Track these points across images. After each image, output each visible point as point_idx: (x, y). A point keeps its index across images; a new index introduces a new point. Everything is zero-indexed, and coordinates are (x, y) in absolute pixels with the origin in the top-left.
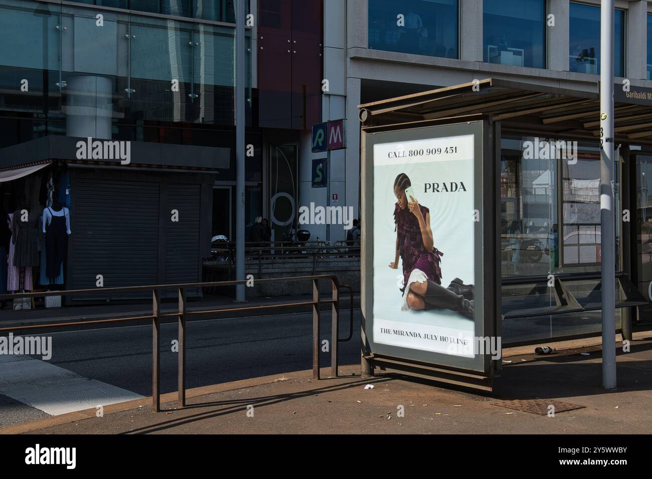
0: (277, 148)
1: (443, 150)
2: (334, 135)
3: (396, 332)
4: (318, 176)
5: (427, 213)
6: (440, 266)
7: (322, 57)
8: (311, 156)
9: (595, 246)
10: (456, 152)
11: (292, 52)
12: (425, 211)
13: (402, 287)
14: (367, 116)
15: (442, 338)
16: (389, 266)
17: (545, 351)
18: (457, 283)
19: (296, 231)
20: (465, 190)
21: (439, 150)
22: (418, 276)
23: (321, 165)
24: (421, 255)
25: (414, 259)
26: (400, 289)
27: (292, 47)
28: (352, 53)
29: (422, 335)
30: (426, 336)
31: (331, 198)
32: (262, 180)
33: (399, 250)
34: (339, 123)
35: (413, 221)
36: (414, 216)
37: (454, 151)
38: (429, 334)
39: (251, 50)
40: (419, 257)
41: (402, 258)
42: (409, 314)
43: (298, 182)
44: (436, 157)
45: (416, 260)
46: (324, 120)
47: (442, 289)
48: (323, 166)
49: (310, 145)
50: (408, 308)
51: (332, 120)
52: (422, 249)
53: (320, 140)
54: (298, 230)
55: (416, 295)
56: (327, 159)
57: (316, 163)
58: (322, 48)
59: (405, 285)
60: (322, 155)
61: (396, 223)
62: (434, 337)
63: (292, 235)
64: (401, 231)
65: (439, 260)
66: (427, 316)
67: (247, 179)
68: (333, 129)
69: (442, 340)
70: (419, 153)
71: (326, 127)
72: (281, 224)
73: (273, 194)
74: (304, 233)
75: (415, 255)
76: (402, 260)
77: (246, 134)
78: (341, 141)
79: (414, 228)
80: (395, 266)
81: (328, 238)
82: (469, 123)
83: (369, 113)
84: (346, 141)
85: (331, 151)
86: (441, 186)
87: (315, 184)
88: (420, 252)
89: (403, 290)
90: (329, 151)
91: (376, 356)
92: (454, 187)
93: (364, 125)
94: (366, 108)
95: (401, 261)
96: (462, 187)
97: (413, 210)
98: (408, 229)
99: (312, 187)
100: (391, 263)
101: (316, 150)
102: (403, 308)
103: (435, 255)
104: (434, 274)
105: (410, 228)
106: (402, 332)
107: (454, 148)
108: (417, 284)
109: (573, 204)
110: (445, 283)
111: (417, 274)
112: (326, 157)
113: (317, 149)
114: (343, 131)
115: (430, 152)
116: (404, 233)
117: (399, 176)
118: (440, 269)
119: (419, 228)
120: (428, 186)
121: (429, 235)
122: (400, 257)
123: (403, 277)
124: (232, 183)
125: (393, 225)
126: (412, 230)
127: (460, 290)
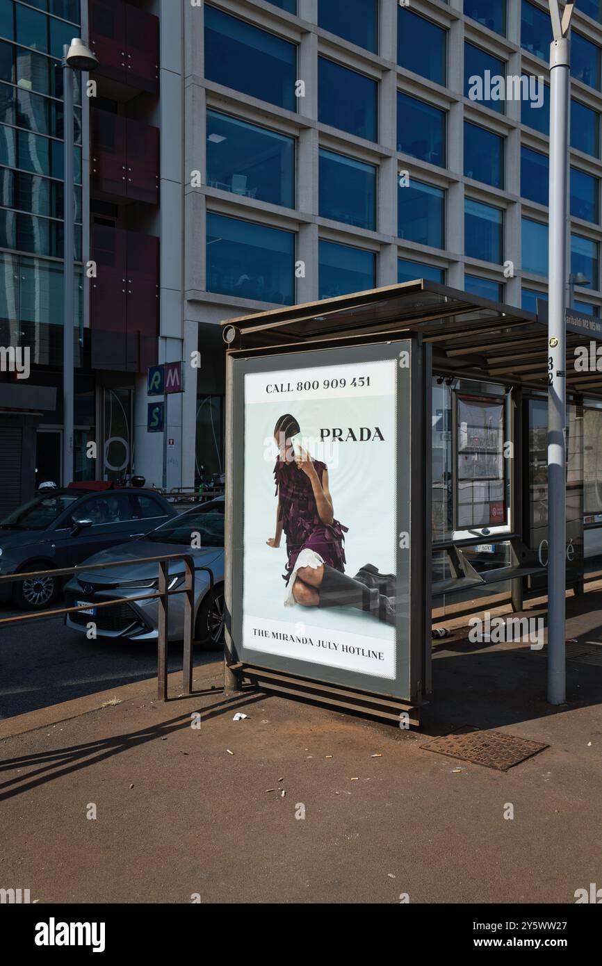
0: (111, 391)
1: (349, 382)
2: (171, 378)
3: (275, 635)
4: (155, 420)
5: (324, 471)
6: (343, 547)
7: (158, 300)
8: (147, 400)
9: (488, 505)
10: (368, 385)
11: (127, 292)
12: (320, 467)
13: (286, 573)
14: (234, 336)
15: (345, 647)
16: (267, 543)
17: (442, 635)
18: (368, 572)
19: (130, 476)
20: (382, 439)
21: (343, 382)
22: (310, 559)
23: (157, 409)
24: (314, 530)
25: (303, 535)
26: (283, 576)
27: (127, 286)
28: (190, 296)
29: (315, 642)
30: (321, 644)
31: (168, 442)
32: (95, 424)
33: (282, 522)
34: (177, 366)
35: (303, 482)
36: (305, 474)
37: (366, 383)
38: (326, 640)
39: (83, 288)
40: (311, 532)
41: (285, 533)
42: (296, 612)
43: (134, 426)
44: (338, 392)
45: (307, 536)
46: (161, 362)
47: (347, 579)
48: (160, 411)
49: (145, 388)
50: (293, 602)
51: (169, 362)
52: (316, 522)
53: (157, 383)
54: (133, 475)
55: (306, 585)
56: (163, 403)
57: (152, 406)
58: (159, 289)
59: (290, 570)
60: (159, 399)
61: (276, 483)
62: (332, 646)
63: (126, 481)
64: (284, 495)
65: (342, 537)
66: (321, 616)
67: (76, 423)
68: (170, 371)
69: (345, 650)
70: (313, 385)
71: (163, 369)
72: (115, 469)
73: (107, 439)
74: (139, 479)
75: (305, 529)
76: (285, 535)
77: (74, 375)
78: (178, 384)
79: (305, 491)
80: (275, 543)
81: (164, 485)
82: (389, 342)
83: (237, 332)
84: (184, 384)
85: (169, 395)
86: (346, 433)
87: (151, 429)
88: (313, 525)
89: (287, 578)
90: (166, 394)
91: (246, 666)
92: (365, 434)
93: (230, 348)
94: (233, 324)
95: (284, 537)
96: (377, 434)
97: (302, 466)
98: (296, 493)
99: (148, 432)
100: (270, 539)
101: (153, 394)
102: (286, 602)
103: (336, 530)
104: (334, 556)
105: (298, 491)
106: (285, 636)
107: (366, 378)
108: (308, 570)
109: (467, 455)
110: (351, 570)
111: (308, 555)
112: (163, 401)
113: (153, 392)
114: (181, 375)
115: (328, 384)
116: (289, 498)
117: (282, 418)
118: (343, 550)
119: (311, 492)
120: (325, 433)
121: (326, 502)
122: (283, 531)
123: (287, 560)
124: (60, 426)
125: (273, 487)
126: (301, 494)
127: (374, 581)
